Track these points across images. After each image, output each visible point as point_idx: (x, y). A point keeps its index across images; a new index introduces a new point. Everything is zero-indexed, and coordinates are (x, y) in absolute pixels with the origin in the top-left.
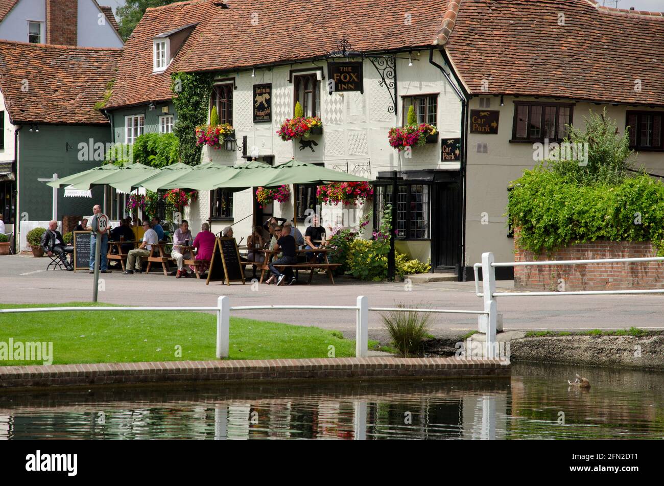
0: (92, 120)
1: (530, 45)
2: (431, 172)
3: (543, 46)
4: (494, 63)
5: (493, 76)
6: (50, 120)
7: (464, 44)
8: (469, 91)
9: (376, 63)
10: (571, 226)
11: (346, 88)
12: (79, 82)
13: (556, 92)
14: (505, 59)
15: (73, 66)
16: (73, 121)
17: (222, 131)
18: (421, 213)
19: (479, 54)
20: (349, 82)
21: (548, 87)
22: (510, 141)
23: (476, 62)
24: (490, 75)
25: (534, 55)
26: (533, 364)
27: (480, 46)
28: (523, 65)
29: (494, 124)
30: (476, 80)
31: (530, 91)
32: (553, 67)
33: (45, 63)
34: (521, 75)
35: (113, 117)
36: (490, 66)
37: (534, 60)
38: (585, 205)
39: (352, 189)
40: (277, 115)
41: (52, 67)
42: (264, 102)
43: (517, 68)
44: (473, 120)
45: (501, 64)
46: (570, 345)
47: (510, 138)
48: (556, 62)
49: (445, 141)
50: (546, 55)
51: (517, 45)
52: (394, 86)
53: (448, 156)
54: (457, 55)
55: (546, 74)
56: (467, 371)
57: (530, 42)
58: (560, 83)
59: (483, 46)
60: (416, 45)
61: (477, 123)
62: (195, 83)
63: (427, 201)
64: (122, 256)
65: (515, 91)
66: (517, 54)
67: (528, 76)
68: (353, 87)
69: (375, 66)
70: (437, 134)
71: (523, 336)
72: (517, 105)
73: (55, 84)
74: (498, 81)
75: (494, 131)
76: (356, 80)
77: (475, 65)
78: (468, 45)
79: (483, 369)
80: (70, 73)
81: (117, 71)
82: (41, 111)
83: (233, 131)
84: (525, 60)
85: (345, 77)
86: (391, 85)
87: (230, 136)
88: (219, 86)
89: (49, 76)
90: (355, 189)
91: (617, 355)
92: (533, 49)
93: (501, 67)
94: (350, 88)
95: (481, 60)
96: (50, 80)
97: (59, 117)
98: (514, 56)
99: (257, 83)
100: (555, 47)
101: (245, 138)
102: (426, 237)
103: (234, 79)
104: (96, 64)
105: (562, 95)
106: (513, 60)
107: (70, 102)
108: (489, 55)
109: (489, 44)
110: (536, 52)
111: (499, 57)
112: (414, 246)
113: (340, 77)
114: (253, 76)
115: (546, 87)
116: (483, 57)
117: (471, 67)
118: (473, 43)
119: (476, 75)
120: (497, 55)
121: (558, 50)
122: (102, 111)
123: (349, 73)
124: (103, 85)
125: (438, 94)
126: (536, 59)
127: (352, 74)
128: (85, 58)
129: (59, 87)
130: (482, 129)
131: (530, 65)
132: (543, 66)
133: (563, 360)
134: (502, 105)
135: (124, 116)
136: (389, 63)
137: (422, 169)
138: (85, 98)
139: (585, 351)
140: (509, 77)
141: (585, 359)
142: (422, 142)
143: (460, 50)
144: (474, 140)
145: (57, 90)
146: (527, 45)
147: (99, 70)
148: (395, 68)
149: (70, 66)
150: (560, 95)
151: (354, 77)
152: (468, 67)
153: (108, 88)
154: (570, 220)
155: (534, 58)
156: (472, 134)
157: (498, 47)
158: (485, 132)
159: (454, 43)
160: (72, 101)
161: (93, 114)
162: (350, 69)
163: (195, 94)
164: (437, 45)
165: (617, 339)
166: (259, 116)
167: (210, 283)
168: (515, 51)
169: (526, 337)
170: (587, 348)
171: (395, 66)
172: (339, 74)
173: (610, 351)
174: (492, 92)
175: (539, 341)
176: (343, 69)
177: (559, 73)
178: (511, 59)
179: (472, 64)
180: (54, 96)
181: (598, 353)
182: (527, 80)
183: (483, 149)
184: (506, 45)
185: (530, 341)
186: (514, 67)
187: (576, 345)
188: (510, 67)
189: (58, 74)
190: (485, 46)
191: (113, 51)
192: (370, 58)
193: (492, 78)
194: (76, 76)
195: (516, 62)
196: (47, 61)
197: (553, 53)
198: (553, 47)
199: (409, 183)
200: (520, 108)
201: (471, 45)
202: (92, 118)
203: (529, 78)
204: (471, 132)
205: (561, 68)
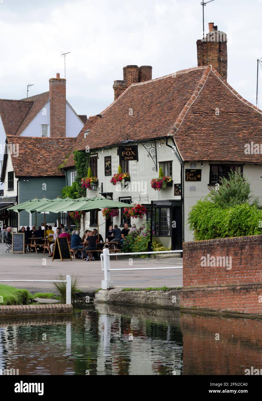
0: (56, 174)
1: (222, 135)
2: (170, 201)
3: (229, 135)
4: (199, 145)
5: (198, 151)
6: (34, 175)
7: (184, 135)
8: (183, 160)
9: (145, 146)
10: (214, 230)
11: (129, 158)
12: (52, 155)
13: (232, 159)
14: (206, 142)
15: (50, 147)
16: (46, 175)
17: (91, 180)
18: (166, 222)
19: (192, 140)
20: (130, 156)
21: (228, 156)
22: (208, 185)
23: (190, 144)
24: (196, 151)
25: (223, 140)
26: (123, 305)
27: (194, 136)
28: (216, 145)
29: (199, 176)
30: (188, 154)
31: (217, 158)
32: (232, 146)
33: (35, 146)
34: (214, 151)
35: (67, 172)
36: (197, 146)
37: (222, 143)
38: (220, 219)
39: (138, 210)
40: (113, 172)
41: (38, 148)
42: (109, 165)
43: (212, 147)
44: (187, 174)
45: (203, 145)
46: (136, 296)
47: (208, 183)
48: (235, 143)
49: (175, 185)
50: (230, 140)
51: (215, 135)
52: (155, 157)
53: (177, 193)
54: (179, 141)
55: (228, 150)
56: (47, 311)
57: (222, 133)
58: (235, 154)
59: (195, 136)
60: (162, 136)
61: (189, 176)
62: (82, 156)
63: (169, 216)
64: (35, 246)
65: (209, 159)
66: (213, 139)
67: (218, 151)
68: (132, 158)
69: (145, 147)
70: (172, 181)
71: (121, 291)
72: (211, 166)
73: (39, 156)
74: (200, 154)
75: (199, 180)
76: (134, 154)
77: (189, 146)
78: (187, 135)
79: (57, 310)
80: (48, 151)
81: (72, 149)
82: (30, 170)
83: (97, 180)
84: (217, 142)
85: (128, 153)
86: (154, 157)
87: (96, 183)
88: (92, 157)
89: (37, 153)
90: (139, 210)
91: (155, 300)
92: (223, 136)
93: (203, 146)
94: (131, 159)
95: (193, 143)
96: (37, 155)
97: (39, 173)
98: (212, 141)
99: (106, 156)
100: (236, 135)
101: (102, 183)
102: (169, 234)
103: (97, 154)
104: (62, 146)
105: (235, 160)
106: (211, 142)
107: (46, 165)
108: (198, 141)
109: (199, 135)
110: (224, 138)
111: (203, 141)
112: (163, 239)
113: (125, 153)
114: (103, 152)
115: (226, 156)
116: (194, 142)
117: (186, 147)
118: (189, 134)
119: (188, 151)
120: (202, 140)
121: (237, 137)
122: (61, 169)
123: (130, 151)
124: (64, 156)
125: (172, 161)
126: (224, 142)
127: (132, 152)
128: (56, 143)
129: (41, 158)
130: (192, 179)
131: (220, 145)
132: (227, 145)
133: (134, 303)
134: (202, 166)
135: (71, 172)
136: (152, 145)
137: (166, 200)
138: (54, 163)
139: (142, 298)
140: (207, 152)
141: (142, 303)
142: (164, 186)
143: (182, 138)
144: (187, 185)
145: (40, 160)
146: (220, 135)
147: (63, 149)
148: (156, 148)
149: (48, 147)
150: (234, 160)
151: (133, 153)
152: (184, 147)
153: (66, 157)
154: (213, 227)
155: (223, 141)
156: (186, 182)
157: (204, 136)
158: (194, 180)
159: (179, 135)
160: (47, 165)
161: (57, 171)
162: (131, 149)
163: (83, 162)
164: (169, 136)
165: (155, 292)
166: (107, 172)
167: (54, 260)
168: (213, 138)
169: (122, 291)
170: (143, 297)
171: (156, 147)
172: (125, 152)
173: (152, 298)
174: (196, 160)
175: (124, 294)
176: (127, 149)
177: (236, 149)
178: (210, 142)
179: (187, 146)
180: (38, 163)
181: (147, 299)
182: (217, 153)
183: (193, 189)
184: (208, 135)
185: (121, 294)
186: (211, 147)
187: (139, 296)
188: (208, 146)
189: (42, 152)
190: (196, 136)
191: (71, 138)
192: (142, 143)
193: (197, 153)
194: (50, 152)
195: (212, 144)
196: (37, 145)
197: (234, 138)
198: (234, 135)
199: (160, 207)
200: (213, 167)
201: (188, 136)
202: (56, 173)
203: (218, 152)
204: (186, 180)
205: (237, 146)
